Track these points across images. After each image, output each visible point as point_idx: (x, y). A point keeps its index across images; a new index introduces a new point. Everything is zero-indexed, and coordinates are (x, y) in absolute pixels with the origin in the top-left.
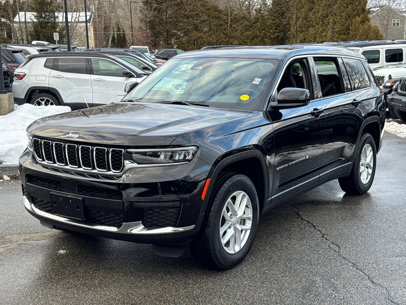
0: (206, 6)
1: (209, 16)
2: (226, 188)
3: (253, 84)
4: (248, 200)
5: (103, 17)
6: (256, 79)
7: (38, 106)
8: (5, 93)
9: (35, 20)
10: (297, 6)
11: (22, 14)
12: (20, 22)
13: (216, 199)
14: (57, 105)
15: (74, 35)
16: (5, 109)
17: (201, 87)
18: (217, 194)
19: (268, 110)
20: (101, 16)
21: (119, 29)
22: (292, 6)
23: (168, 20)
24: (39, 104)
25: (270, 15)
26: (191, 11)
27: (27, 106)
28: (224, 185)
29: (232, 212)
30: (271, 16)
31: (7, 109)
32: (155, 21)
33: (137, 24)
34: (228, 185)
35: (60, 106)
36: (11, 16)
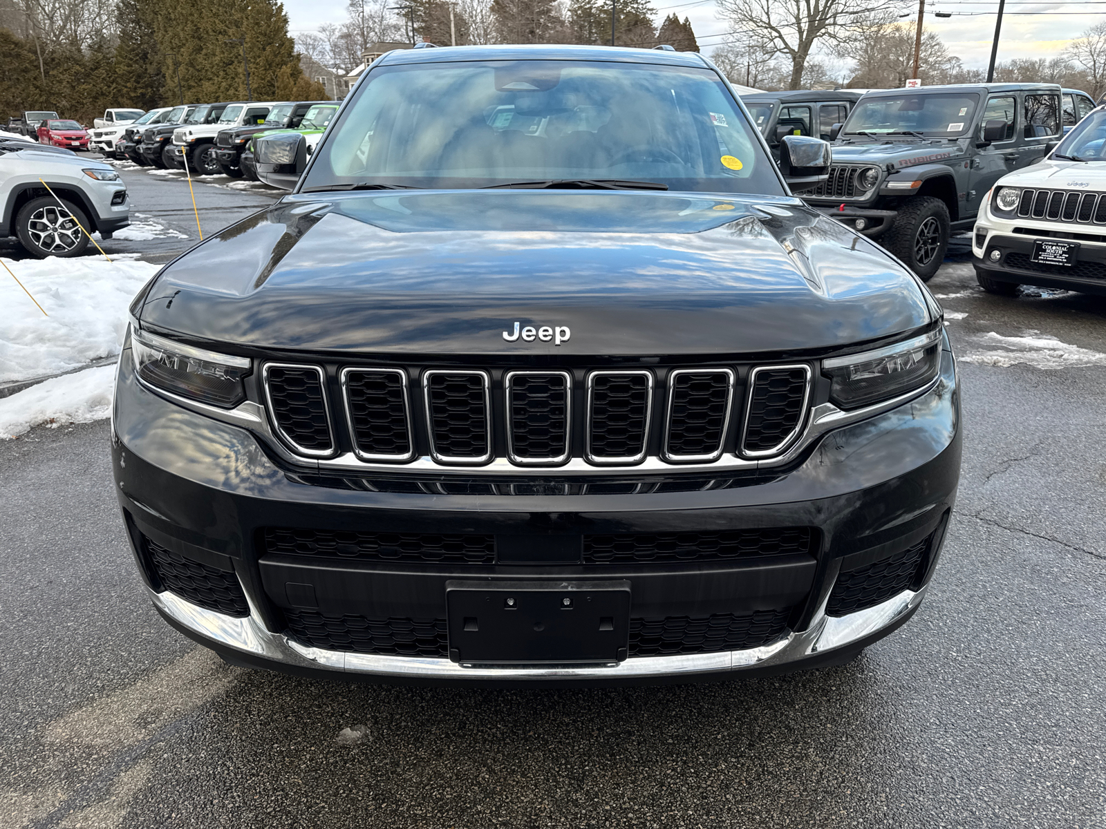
22: (162, 43)
25: (120, 56)
30: (124, 58)
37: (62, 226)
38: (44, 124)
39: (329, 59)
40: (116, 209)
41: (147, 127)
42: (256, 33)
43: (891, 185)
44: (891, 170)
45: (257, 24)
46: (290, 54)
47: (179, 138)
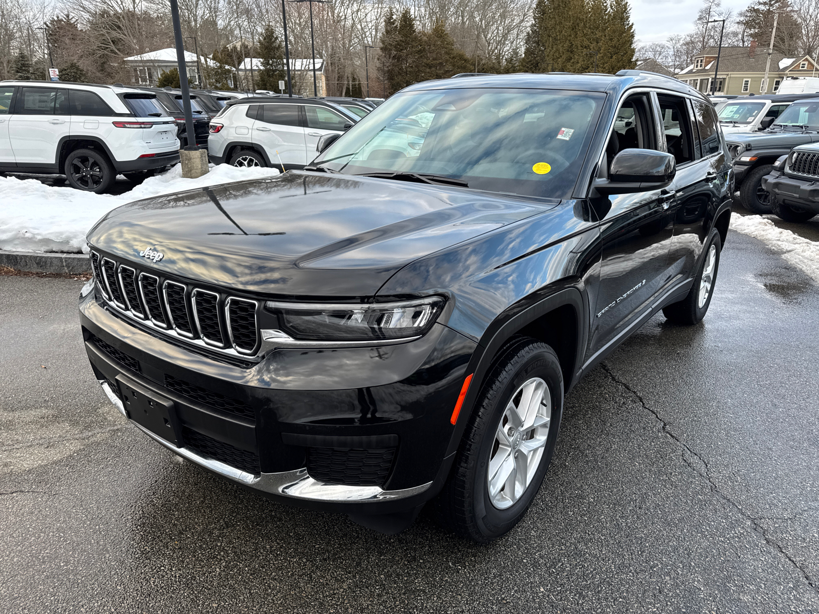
0: (451, 53)
2: (506, 382)
3: (558, 139)
4: (545, 393)
5: (337, 66)
6: (563, 129)
7: (239, 168)
8: (196, 149)
9: (262, 68)
10: (553, 55)
11: (247, 60)
12: (246, 70)
13: (482, 410)
14: (262, 166)
15: (304, 84)
16: (197, 171)
17: (449, 148)
18: (485, 399)
19: (590, 196)
20: (335, 64)
21: (354, 79)
22: (548, 56)
23: (409, 70)
24: (241, 164)
25: (522, 65)
26: (434, 59)
27: (224, 166)
28: (501, 375)
29: (514, 423)
30: (524, 67)
31: (200, 171)
32: (394, 71)
33: (373, 73)
34: (509, 375)
35: (266, 168)
36: (236, 63)
39: (670, 61)
42: (609, 46)
45: (611, 40)
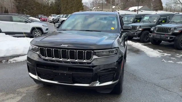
0: (35, 2)
1: (36, 5)
25: (55, 6)
26: (30, 3)
37: (38, 33)
38: (41, 17)
40: (46, 31)
41: (56, 18)
42: (77, 2)
43: (175, 31)
44: (175, 29)
46: (82, 5)
47: (60, 20)
